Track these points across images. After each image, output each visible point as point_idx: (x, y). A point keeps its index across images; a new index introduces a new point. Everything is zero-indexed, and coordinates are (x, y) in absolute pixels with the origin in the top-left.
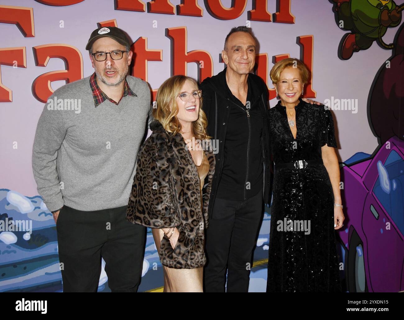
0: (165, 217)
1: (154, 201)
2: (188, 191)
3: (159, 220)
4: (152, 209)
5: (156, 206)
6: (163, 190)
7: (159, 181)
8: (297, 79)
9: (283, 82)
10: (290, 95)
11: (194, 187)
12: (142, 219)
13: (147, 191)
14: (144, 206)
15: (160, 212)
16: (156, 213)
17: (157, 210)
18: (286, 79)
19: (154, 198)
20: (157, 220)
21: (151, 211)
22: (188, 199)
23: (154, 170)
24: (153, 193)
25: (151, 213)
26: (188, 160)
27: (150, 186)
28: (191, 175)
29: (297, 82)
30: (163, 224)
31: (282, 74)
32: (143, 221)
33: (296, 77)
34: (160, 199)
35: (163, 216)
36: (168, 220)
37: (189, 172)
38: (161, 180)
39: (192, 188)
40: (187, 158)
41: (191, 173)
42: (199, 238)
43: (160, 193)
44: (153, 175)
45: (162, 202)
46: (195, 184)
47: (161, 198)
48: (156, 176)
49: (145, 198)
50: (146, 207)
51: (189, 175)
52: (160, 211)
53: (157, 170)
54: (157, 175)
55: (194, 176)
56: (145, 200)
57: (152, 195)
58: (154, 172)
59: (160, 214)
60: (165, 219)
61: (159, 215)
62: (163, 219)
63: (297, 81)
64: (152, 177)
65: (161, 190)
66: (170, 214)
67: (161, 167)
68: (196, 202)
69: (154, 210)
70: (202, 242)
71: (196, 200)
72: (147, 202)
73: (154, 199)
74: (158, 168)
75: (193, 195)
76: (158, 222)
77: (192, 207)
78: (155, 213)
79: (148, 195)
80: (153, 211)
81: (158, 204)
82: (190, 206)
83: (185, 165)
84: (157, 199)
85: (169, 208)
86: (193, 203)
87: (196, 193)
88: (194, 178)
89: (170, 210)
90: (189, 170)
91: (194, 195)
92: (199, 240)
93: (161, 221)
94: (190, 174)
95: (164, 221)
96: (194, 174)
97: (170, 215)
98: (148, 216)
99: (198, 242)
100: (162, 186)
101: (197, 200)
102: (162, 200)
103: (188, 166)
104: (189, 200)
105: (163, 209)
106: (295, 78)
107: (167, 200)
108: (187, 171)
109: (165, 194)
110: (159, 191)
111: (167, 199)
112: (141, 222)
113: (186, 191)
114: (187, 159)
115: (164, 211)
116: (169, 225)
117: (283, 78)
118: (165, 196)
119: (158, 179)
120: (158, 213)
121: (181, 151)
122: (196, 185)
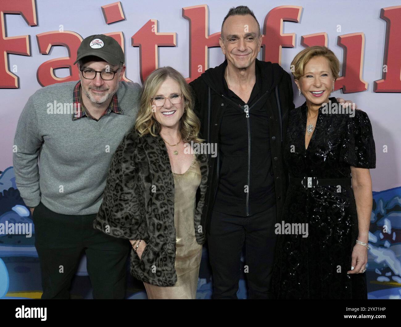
0: (125, 227)
1: (114, 208)
2: (157, 202)
3: (118, 229)
4: (112, 216)
5: (115, 214)
6: (124, 196)
7: (121, 186)
8: (327, 72)
9: (308, 76)
10: (317, 93)
11: (164, 197)
12: (102, 225)
13: (108, 196)
14: (105, 211)
15: (120, 221)
16: (115, 221)
17: (116, 218)
18: (312, 73)
19: (114, 204)
20: (115, 228)
21: (110, 218)
22: (156, 210)
23: (118, 173)
24: (114, 199)
25: (110, 220)
26: (160, 166)
27: (113, 191)
28: (162, 183)
29: (326, 77)
30: (123, 234)
31: (307, 66)
32: (103, 228)
33: (325, 70)
34: (120, 206)
35: (122, 225)
36: (128, 231)
37: (160, 179)
38: (123, 185)
39: (162, 199)
40: (159, 163)
41: (162, 181)
42: (168, 255)
43: (121, 200)
44: (116, 178)
45: (122, 210)
46: (166, 194)
47: (122, 206)
48: (119, 181)
49: (107, 203)
50: (107, 213)
51: (160, 183)
52: (119, 219)
53: (121, 173)
54: (120, 179)
55: (166, 185)
56: (107, 205)
57: (113, 200)
58: (118, 175)
59: (119, 223)
60: (126, 229)
61: (117, 224)
62: (122, 228)
63: (326, 75)
64: (115, 181)
65: (122, 197)
66: (130, 224)
67: (125, 171)
68: (166, 214)
69: (112, 217)
70: (171, 260)
71: (166, 212)
72: (108, 207)
73: (114, 206)
74: (123, 172)
75: (162, 206)
76: (118, 231)
77: (159, 219)
78: (113, 220)
79: (109, 200)
80: (112, 219)
81: (117, 212)
82: (158, 218)
83: (155, 171)
84: (116, 205)
85: (130, 218)
86: (162, 215)
87: (167, 205)
88: (167, 187)
89: (131, 220)
90: (159, 177)
91: (164, 207)
92: (167, 256)
93: (120, 231)
94: (160, 181)
95: (124, 230)
96: (166, 183)
97: (131, 226)
98: (108, 223)
99: (166, 260)
100: (123, 192)
101: (168, 213)
102: (122, 208)
103: (159, 173)
104: (158, 211)
105: (123, 218)
106: (323, 72)
107: (130, 209)
108: (157, 178)
109: (126, 202)
110: (120, 197)
111: (129, 207)
112: (101, 228)
113: (154, 201)
114: (157, 164)
115: (124, 220)
116: (129, 236)
117: (308, 72)
118: (126, 204)
119: (121, 184)
120: (117, 221)
121: (151, 155)
122: (169, 196)
